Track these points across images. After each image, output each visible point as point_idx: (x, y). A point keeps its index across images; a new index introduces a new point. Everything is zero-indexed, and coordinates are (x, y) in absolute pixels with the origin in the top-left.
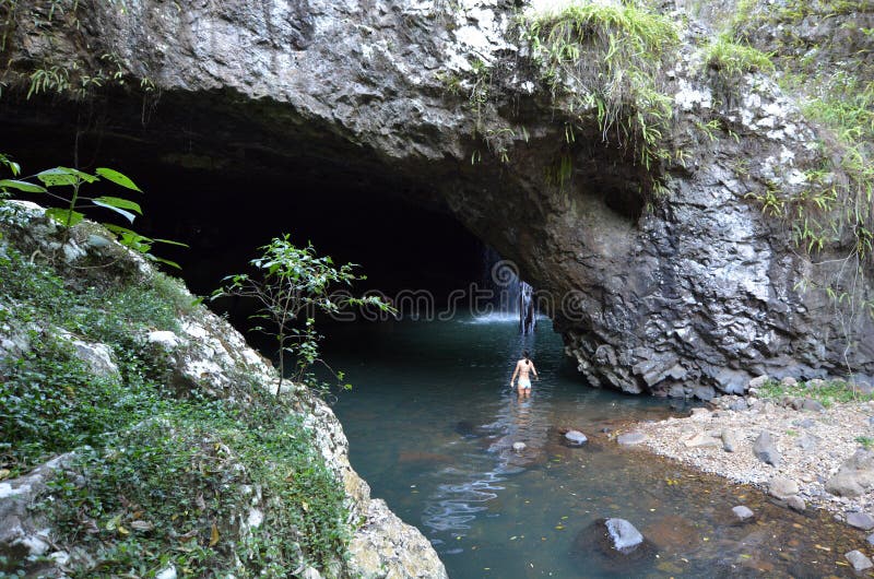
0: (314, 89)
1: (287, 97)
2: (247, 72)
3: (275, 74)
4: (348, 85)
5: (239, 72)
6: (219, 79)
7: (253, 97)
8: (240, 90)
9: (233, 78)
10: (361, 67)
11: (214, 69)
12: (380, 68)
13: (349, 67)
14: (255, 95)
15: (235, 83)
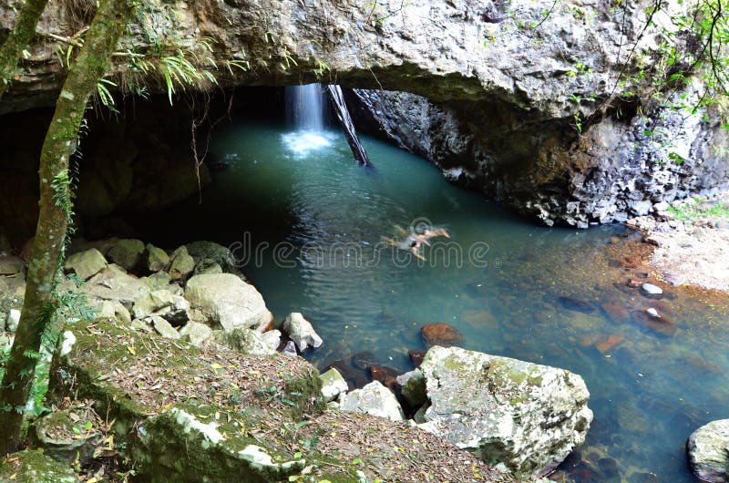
0: (504, 63)
1: (474, 72)
2: (434, 47)
3: (463, 48)
4: (543, 61)
5: (425, 47)
6: (401, 56)
7: (436, 73)
8: (422, 66)
9: (417, 54)
10: (565, 45)
11: (398, 45)
12: (587, 48)
13: (552, 45)
14: (439, 70)
15: (418, 59)
